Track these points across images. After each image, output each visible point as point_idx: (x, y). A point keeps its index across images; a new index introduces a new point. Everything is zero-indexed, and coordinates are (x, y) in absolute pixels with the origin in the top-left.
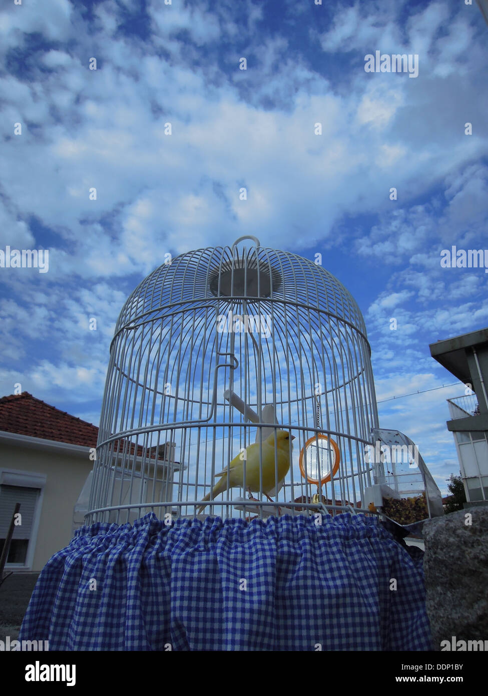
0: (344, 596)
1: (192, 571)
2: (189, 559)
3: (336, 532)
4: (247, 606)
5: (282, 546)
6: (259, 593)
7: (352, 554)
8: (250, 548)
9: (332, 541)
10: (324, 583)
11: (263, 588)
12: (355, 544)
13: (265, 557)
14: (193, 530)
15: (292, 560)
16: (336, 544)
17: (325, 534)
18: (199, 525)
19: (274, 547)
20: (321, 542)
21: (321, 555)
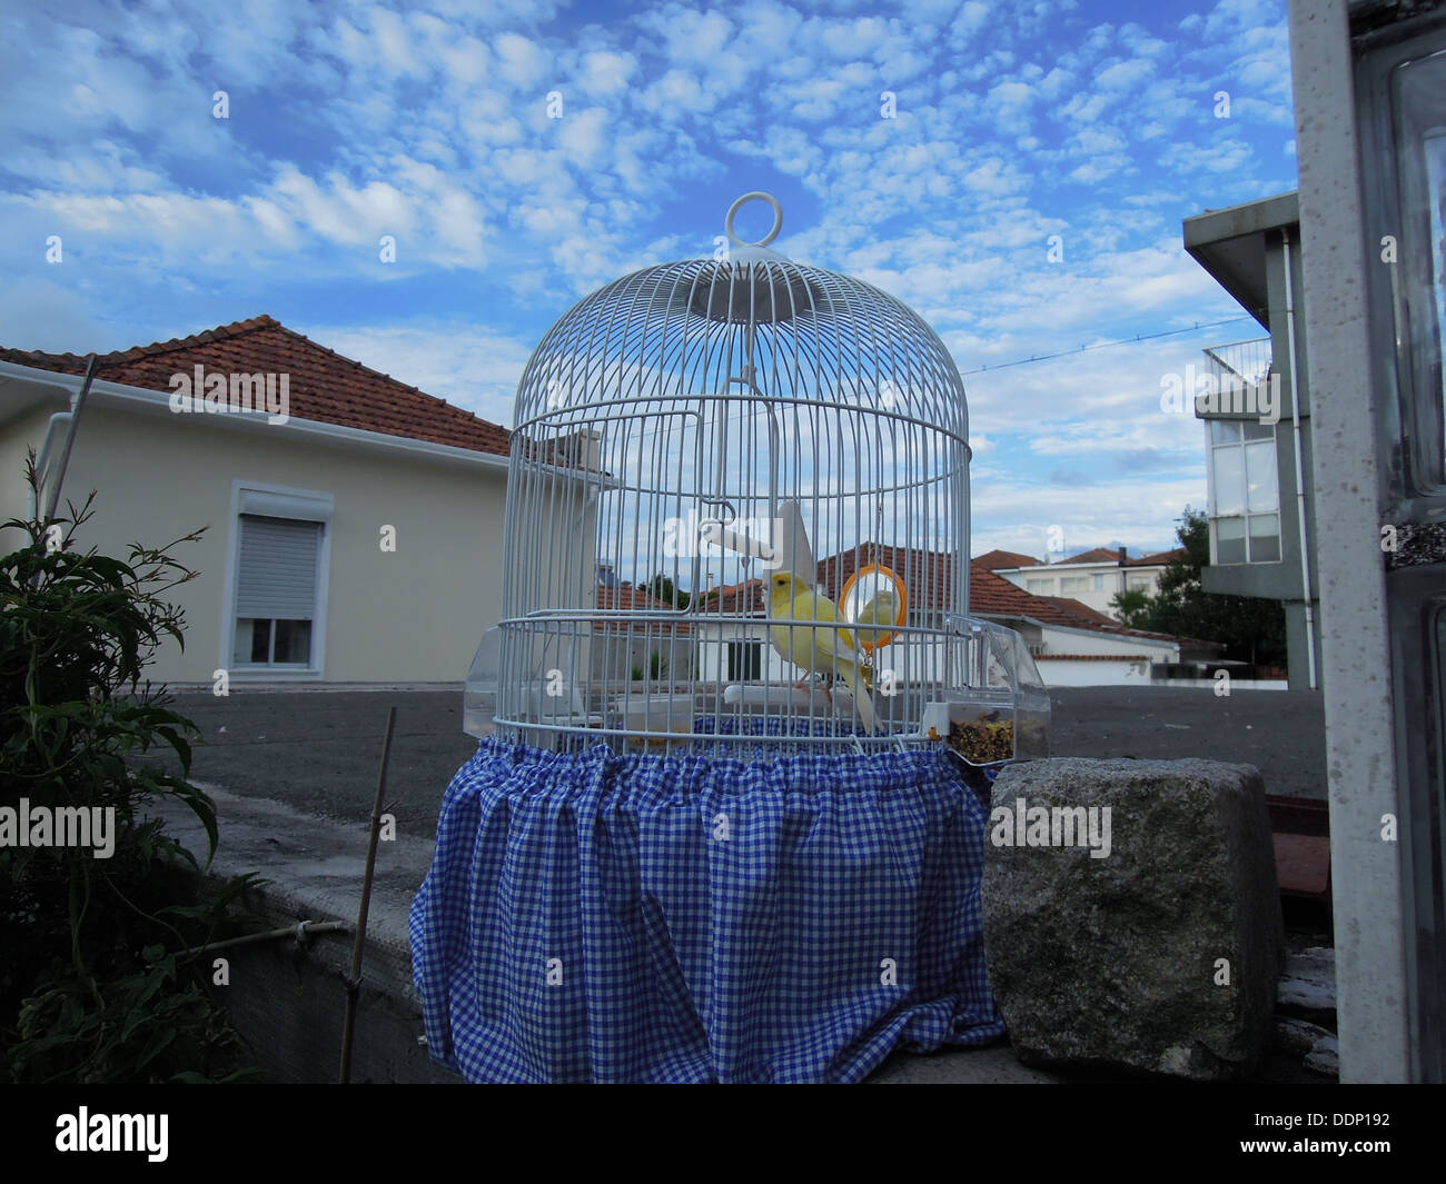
0: (873, 867)
1: (667, 833)
2: (663, 816)
3: (871, 782)
4: (742, 882)
5: (792, 801)
6: (758, 866)
7: (891, 810)
8: (747, 803)
9: (864, 794)
10: (846, 851)
11: (763, 860)
12: (897, 797)
13: (767, 819)
14: (667, 776)
15: (806, 819)
16: (869, 798)
17: (854, 785)
18: (675, 766)
19: (780, 803)
20: (848, 795)
21: (846, 813)
